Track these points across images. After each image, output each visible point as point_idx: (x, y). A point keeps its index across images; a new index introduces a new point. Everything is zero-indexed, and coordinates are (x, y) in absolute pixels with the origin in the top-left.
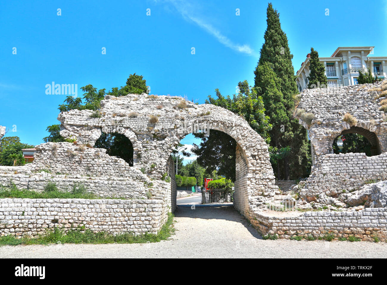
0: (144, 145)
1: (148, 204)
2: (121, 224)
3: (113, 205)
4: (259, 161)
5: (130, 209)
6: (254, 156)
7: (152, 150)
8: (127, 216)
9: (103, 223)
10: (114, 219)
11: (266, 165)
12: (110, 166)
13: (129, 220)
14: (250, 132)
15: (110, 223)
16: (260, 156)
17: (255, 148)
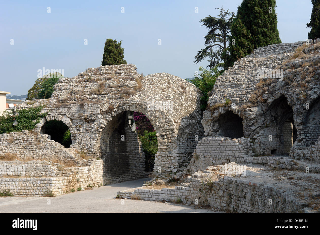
0: (77, 128)
1: (47, 181)
2: (31, 194)
3: (26, 182)
4: (166, 140)
5: (36, 184)
6: (162, 136)
7: (84, 132)
8: (35, 189)
9: (20, 194)
10: (27, 191)
11: (173, 144)
12: (48, 149)
13: (36, 191)
14: (161, 113)
15: (25, 193)
16: (168, 136)
17: (163, 128)
